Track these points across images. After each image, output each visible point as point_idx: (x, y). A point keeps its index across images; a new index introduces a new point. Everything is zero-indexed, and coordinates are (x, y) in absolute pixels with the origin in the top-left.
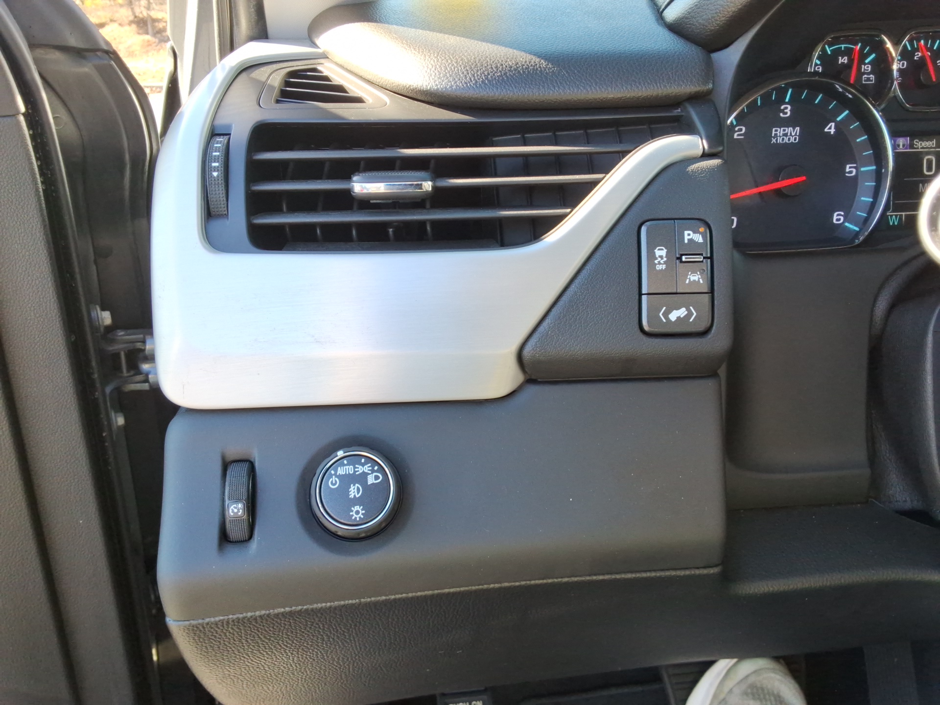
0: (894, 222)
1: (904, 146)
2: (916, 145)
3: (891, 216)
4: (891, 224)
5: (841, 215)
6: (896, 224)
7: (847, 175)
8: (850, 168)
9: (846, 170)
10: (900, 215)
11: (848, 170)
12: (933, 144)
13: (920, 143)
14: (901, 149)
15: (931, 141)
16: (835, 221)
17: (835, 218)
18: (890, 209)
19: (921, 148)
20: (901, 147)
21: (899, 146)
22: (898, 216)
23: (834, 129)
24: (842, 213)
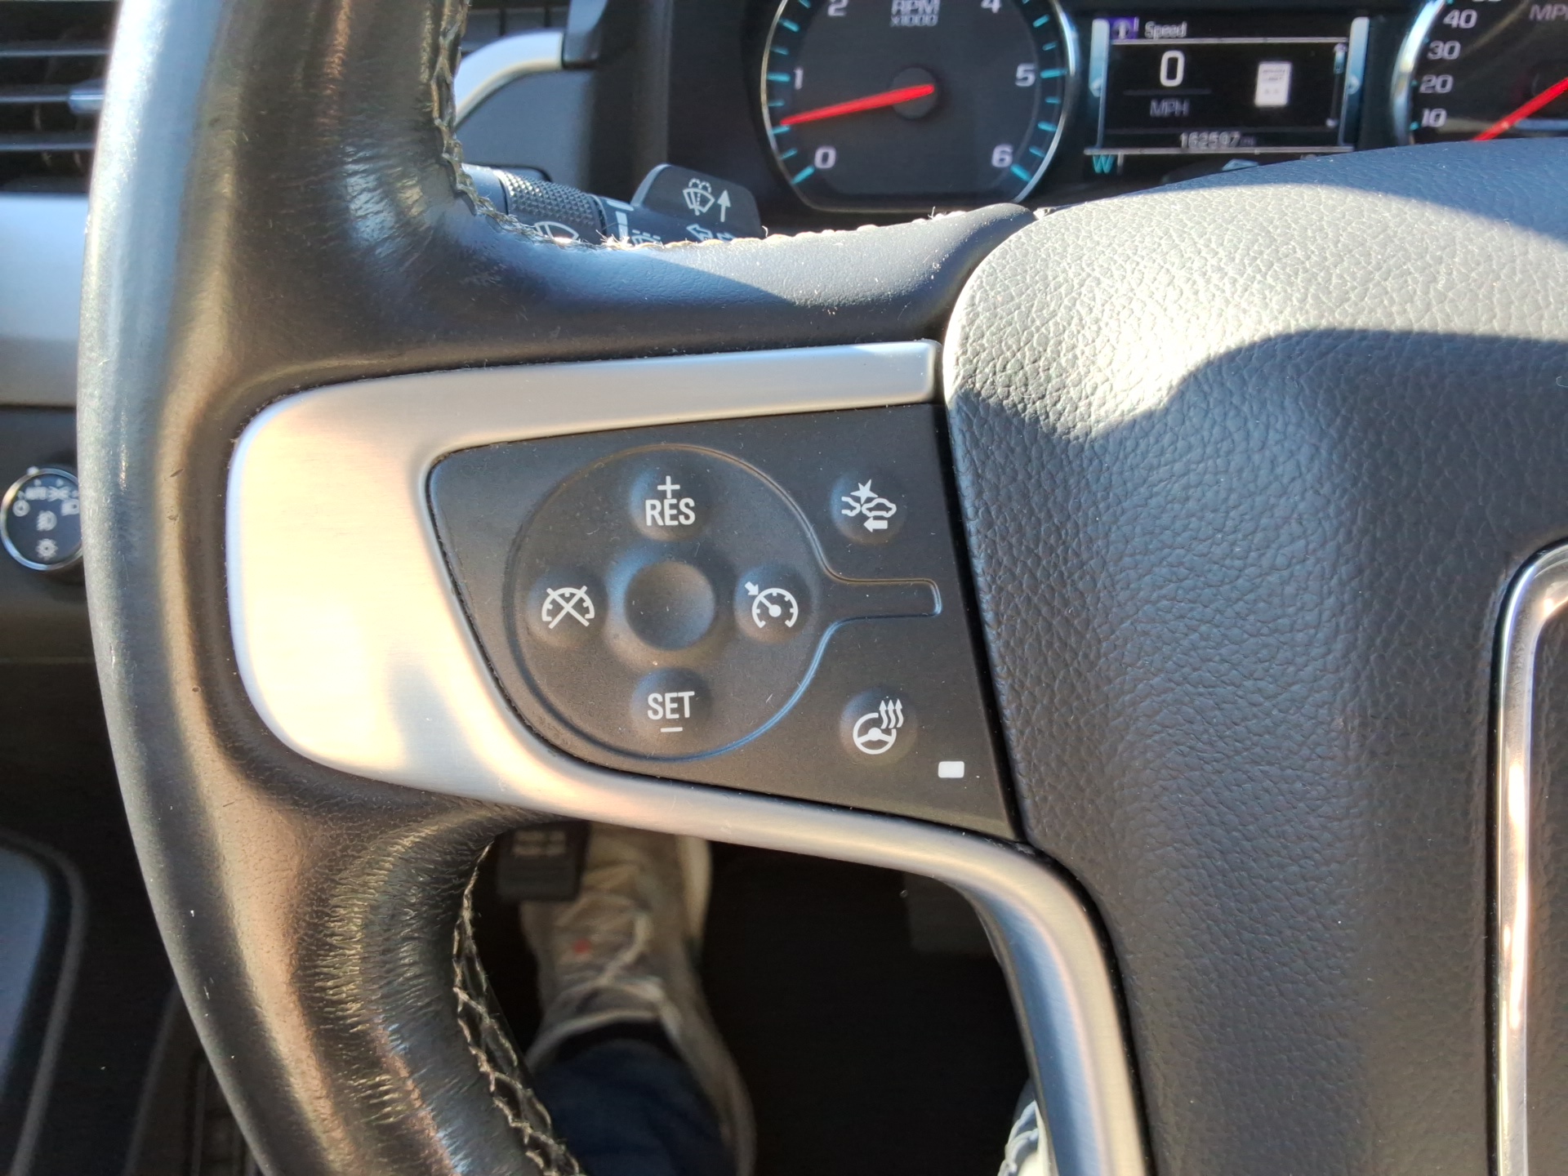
1: (1127, 34)
2: (1150, 33)
3: (1099, 157)
5: (1005, 152)
6: (1106, 167)
7: (1019, 83)
8: (1024, 71)
9: (1016, 74)
10: (1113, 155)
11: (1020, 75)
12: (1181, 30)
13: (1157, 29)
14: (1122, 40)
15: (1178, 26)
16: (995, 163)
17: (996, 157)
18: (1096, 144)
19: (1159, 38)
20: (1122, 35)
21: (1118, 34)
22: (1111, 156)
24: (1009, 149)
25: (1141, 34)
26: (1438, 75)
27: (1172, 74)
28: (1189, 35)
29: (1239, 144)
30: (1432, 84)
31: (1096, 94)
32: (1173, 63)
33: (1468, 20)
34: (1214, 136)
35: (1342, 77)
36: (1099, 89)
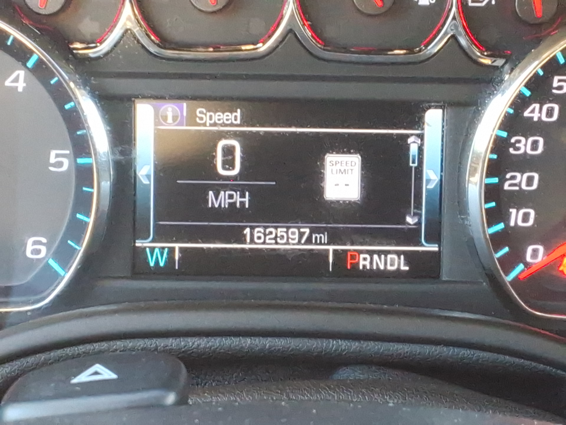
0: (157, 262)
1: (175, 118)
2: (201, 119)
3: (152, 249)
4: (152, 264)
5: (40, 243)
6: (162, 264)
7: (52, 169)
8: (57, 156)
9: (49, 159)
10: (169, 248)
11: (53, 159)
12: (236, 117)
13: (208, 114)
14: (170, 126)
15: (231, 112)
16: (29, 254)
17: (30, 248)
18: (149, 236)
19: (211, 125)
20: (170, 120)
21: (165, 118)
22: (166, 250)
23: (25, 82)
24: (44, 240)
25: (192, 120)
26: (523, 172)
27: (229, 164)
28: (245, 122)
29: (309, 241)
30: (516, 181)
31: (145, 182)
32: (229, 151)
33: (550, 113)
34: (281, 231)
35: (419, 170)
36: (148, 177)
